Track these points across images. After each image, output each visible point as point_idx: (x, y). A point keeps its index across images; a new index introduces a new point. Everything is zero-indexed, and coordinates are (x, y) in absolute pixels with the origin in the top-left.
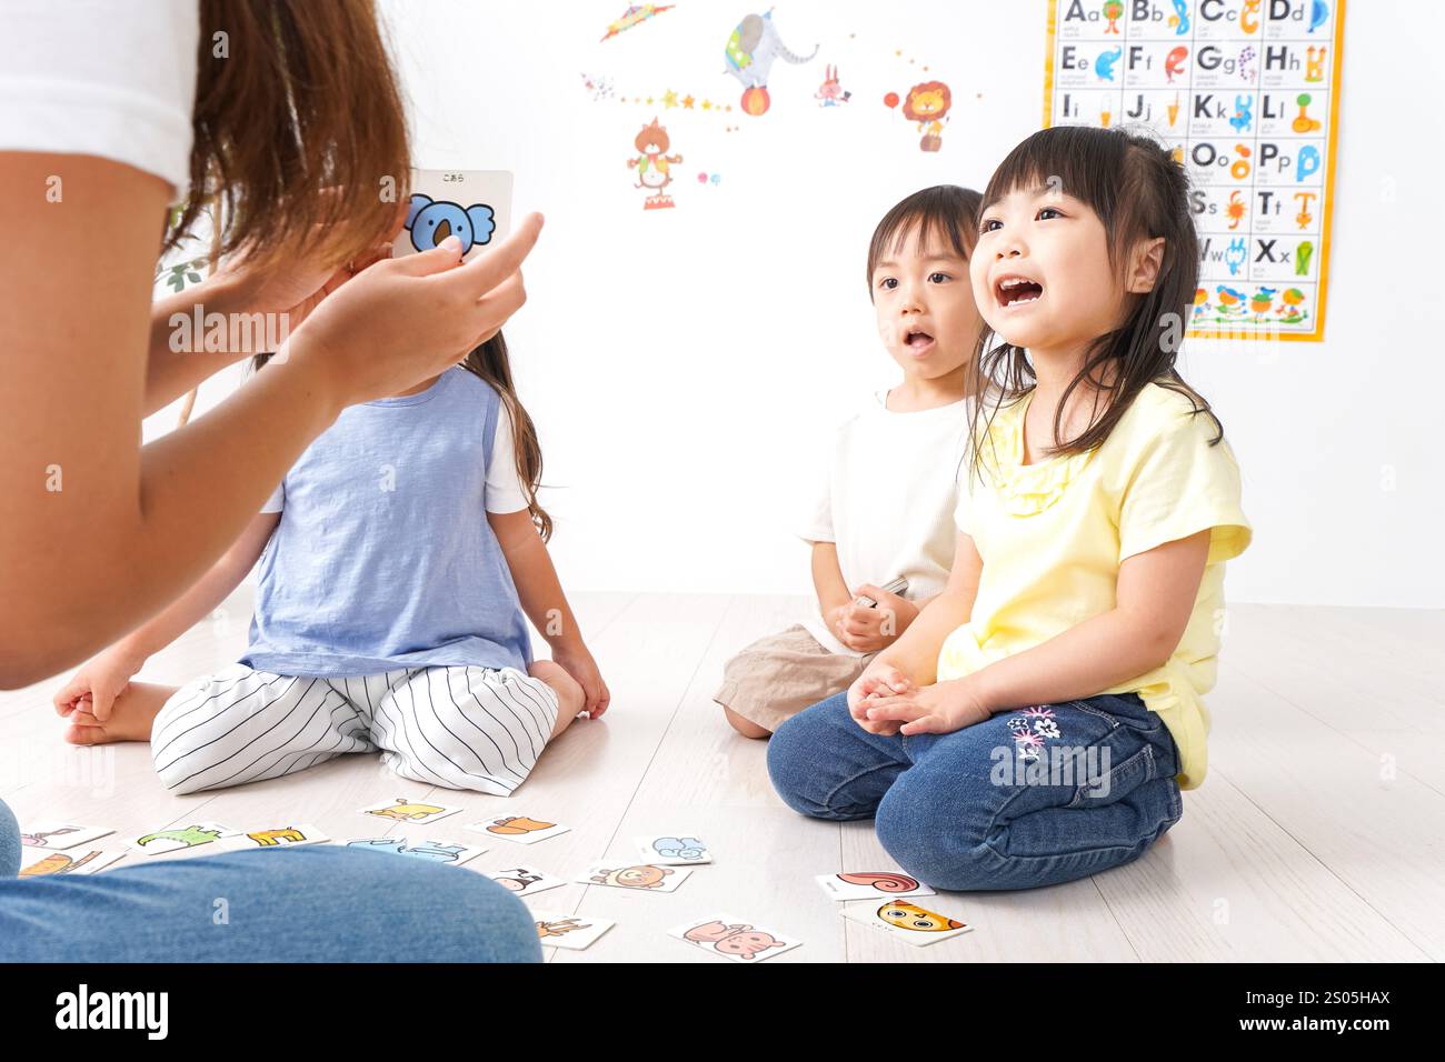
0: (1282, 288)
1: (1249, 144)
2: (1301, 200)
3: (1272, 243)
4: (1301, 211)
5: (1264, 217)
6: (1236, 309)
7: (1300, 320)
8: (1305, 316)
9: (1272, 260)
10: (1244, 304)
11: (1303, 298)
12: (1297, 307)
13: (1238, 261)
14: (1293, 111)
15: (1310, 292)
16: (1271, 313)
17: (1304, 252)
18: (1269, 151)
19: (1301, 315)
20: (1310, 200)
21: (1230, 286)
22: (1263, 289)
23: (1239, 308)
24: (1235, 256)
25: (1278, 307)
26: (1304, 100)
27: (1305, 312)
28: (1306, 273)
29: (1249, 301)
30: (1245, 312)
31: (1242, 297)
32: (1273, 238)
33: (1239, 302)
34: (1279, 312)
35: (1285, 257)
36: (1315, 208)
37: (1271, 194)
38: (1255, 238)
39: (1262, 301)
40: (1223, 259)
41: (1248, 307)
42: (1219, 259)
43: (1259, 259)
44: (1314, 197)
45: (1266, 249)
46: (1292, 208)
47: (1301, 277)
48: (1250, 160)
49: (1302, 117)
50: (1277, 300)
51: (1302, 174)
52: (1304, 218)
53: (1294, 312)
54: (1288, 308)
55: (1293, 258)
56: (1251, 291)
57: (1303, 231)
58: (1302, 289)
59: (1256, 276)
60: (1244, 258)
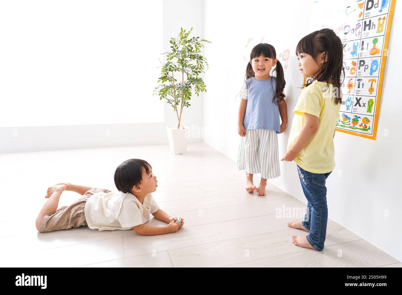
0: (362, 117)
1: (356, 61)
2: (371, 82)
3: (360, 99)
4: (370, 87)
5: (359, 89)
6: (347, 123)
7: (367, 130)
8: (369, 129)
9: (360, 106)
10: (349, 121)
11: (369, 121)
12: (367, 125)
13: (349, 105)
14: (371, 46)
15: (371, 119)
16: (358, 126)
17: (371, 103)
18: (362, 63)
19: (368, 128)
20: (374, 82)
21: (346, 114)
22: (356, 116)
23: (348, 122)
24: (349, 103)
25: (360, 124)
26: (375, 41)
27: (369, 127)
28: (370, 112)
29: (351, 120)
30: (350, 124)
31: (349, 118)
32: (361, 97)
33: (348, 121)
34: (360, 126)
35: (364, 105)
36: (375, 85)
37: (361, 80)
38: (355, 97)
39: (355, 121)
40: (345, 104)
41: (351, 123)
42: (344, 105)
43: (356, 105)
44: (375, 81)
45: (358, 101)
46: (368, 85)
47: (369, 113)
48: (356, 67)
49: (374, 48)
50: (360, 121)
51: (372, 71)
52: (371, 90)
53: (366, 126)
54: (363, 125)
55: (367, 105)
56: (352, 117)
57: (371, 95)
58: (369, 118)
59: (354, 111)
60: (351, 104)
